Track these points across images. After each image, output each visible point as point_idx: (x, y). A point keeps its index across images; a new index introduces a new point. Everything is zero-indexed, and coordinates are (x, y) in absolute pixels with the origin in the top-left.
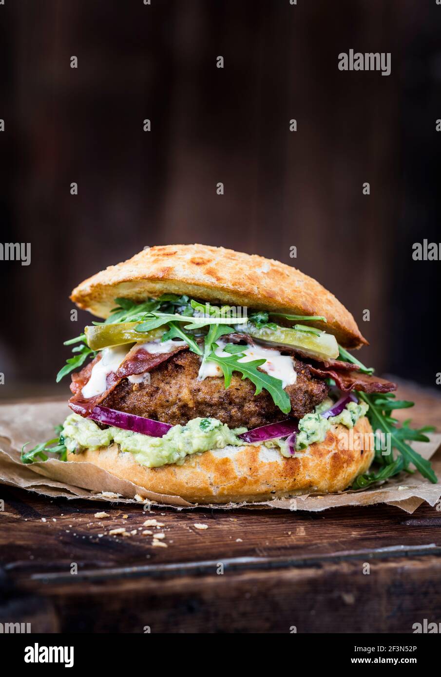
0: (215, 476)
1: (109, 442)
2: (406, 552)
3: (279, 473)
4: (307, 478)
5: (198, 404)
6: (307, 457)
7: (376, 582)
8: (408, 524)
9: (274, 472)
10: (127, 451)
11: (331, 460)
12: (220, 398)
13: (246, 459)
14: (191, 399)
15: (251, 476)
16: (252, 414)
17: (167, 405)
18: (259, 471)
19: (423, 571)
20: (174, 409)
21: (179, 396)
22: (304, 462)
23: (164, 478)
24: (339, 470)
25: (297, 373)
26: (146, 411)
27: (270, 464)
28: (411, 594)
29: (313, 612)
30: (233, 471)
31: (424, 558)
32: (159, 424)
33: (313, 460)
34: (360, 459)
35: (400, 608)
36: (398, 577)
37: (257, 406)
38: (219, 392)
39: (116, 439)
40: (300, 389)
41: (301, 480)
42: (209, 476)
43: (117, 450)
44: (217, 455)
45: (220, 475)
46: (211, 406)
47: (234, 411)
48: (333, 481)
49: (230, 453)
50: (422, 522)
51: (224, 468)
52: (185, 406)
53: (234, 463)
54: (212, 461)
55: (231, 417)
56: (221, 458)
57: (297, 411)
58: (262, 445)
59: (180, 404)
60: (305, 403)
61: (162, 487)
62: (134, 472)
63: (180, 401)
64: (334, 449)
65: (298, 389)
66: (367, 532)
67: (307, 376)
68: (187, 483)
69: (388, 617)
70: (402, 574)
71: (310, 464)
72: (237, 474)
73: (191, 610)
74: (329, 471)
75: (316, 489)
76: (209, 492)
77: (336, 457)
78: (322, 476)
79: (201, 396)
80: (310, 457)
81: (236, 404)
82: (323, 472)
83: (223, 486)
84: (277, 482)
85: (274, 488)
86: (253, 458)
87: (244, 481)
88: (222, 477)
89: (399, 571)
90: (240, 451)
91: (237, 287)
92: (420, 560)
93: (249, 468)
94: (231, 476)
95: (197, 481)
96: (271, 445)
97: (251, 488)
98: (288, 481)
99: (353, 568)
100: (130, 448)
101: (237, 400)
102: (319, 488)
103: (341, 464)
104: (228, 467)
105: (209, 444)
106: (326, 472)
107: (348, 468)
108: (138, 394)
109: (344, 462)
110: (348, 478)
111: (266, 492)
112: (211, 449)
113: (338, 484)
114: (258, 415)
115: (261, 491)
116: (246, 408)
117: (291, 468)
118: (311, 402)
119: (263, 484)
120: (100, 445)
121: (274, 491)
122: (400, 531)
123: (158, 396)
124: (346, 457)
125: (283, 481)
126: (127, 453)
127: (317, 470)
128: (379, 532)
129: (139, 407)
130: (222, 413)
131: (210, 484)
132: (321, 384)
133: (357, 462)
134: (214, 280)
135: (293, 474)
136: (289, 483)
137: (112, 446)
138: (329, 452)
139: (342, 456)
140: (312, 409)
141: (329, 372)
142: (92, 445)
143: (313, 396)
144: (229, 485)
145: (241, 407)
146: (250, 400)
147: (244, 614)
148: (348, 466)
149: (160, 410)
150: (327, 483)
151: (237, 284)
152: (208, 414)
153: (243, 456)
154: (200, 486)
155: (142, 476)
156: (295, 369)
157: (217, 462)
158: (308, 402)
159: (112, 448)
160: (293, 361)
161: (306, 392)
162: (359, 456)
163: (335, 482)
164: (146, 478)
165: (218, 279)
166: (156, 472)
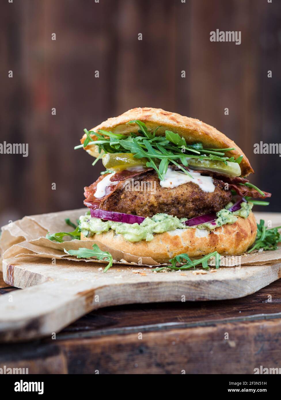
0: (170, 247)
1: (108, 229)
2: (265, 317)
3: (207, 244)
4: (223, 247)
5: (160, 204)
6: (222, 234)
7: (248, 334)
8: (266, 302)
9: (204, 243)
10: (119, 233)
11: (235, 236)
12: (172, 200)
13: (188, 236)
14: (155, 202)
15: (191, 246)
16: (191, 209)
17: (142, 205)
18: (195, 243)
19: (275, 328)
20: (146, 208)
21: (149, 200)
22: (220, 237)
23: (141, 249)
24: (240, 242)
25: (215, 186)
26: (129, 210)
27: (201, 239)
28: (268, 340)
29: (212, 352)
30: (181, 243)
31: (275, 320)
32: (137, 217)
33: (226, 236)
34: (251, 236)
35: (262, 349)
36: (260, 331)
37: (193, 204)
38: (171, 197)
39: (112, 227)
40: (217, 194)
41: (219, 248)
42: (167, 246)
43: (113, 234)
44: (172, 234)
45: (174, 246)
46: (167, 205)
47: (180, 208)
48: (237, 248)
49: (178, 233)
50: (274, 301)
51: (175, 241)
52: (152, 206)
53: (181, 238)
54: (169, 238)
55: (179, 211)
56: (173, 236)
57: (216, 207)
58: (196, 228)
59: (149, 204)
60: (220, 203)
61: (140, 254)
62: (123, 246)
63: (149, 203)
64: (237, 230)
65: (216, 195)
66: (242, 307)
67: (220, 188)
68: (154, 251)
69: (256, 354)
70: (263, 329)
71: (224, 239)
72: (183, 245)
73: (141, 352)
74: (234, 243)
75: (227, 253)
76: (167, 256)
77: (238, 234)
78: (231, 246)
79: (161, 200)
80: (224, 234)
81: (181, 204)
82: (231, 243)
83: (175, 252)
84: (206, 249)
85: (204, 253)
86: (192, 235)
87: (187, 249)
88: (174, 247)
89: (261, 327)
90: (184, 231)
91: (188, 127)
92: (273, 321)
93: (190, 241)
94: (180, 246)
95: (160, 249)
96: (202, 227)
97: (191, 253)
98: (212, 249)
99: (234, 326)
100: (121, 231)
101: (182, 202)
102: (229, 252)
103: (241, 239)
104: (178, 241)
105: (166, 228)
106: (233, 243)
107: (245, 241)
108: (125, 200)
109: (242, 238)
110: (245, 247)
111: (199, 255)
112: (168, 231)
113: (239, 250)
114: (194, 210)
115: (197, 255)
116: (187, 206)
117: (213, 241)
118: (223, 203)
119: (198, 250)
120: (103, 230)
121: (204, 255)
122: (262, 306)
123: (136, 201)
124: (243, 234)
125: (209, 249)
126: (119, 235)
127: (228, 242)
128: (249, 307)
129: (125, 208)
130: (173, 210)
131: (168, 251)
132: (229, 192)
133: (249, 238)
134: (175, 123)
135: (215, 244)
136: (212, 250)
137: (110, 232)
138: (234, 231)
139: (241, 234)
140: (224, 207)
141: (233, 185)
142: (98, 231)
143: (224, 199)
144: (179, 251)
145: (184, 205)
146: (189, 201)
147: (172, 354)
148: (244, 240)
149: (137, 209)
150: (233, 250)
151: (188, 125)
152: (165, 210)
153: (186, 234)
154: (162, 253)
155: (128, 248)
156: (214, 183)
157: (171, 238)
158: (222, 202)
159: (109, 233)
160: (212, 179)
161: (221, 197)
162: (251, 234)
163: (238, 249)
164: (130, 249)
165: (178, 122)
166: (136, 245)
